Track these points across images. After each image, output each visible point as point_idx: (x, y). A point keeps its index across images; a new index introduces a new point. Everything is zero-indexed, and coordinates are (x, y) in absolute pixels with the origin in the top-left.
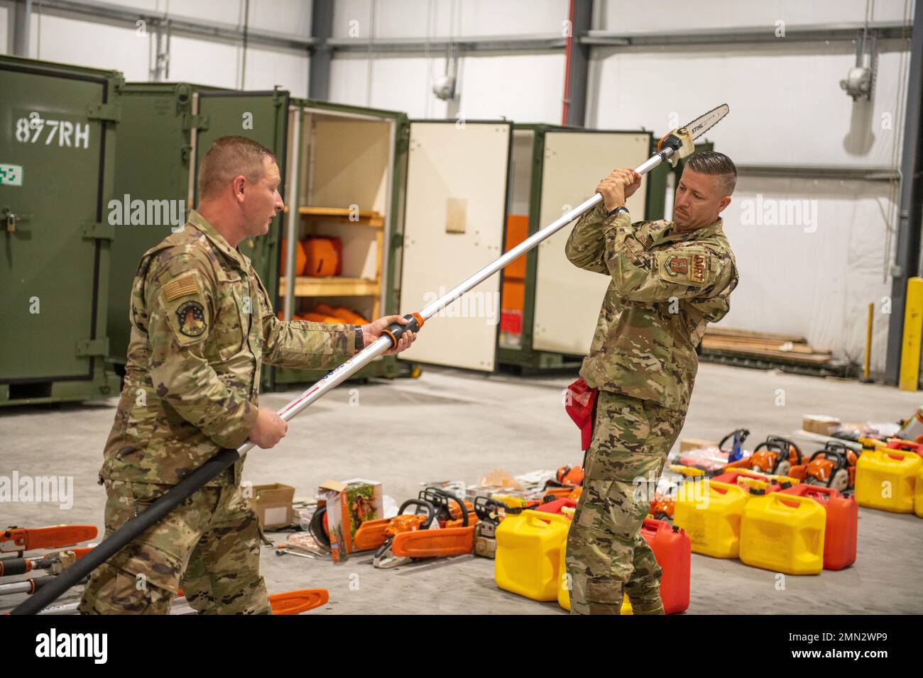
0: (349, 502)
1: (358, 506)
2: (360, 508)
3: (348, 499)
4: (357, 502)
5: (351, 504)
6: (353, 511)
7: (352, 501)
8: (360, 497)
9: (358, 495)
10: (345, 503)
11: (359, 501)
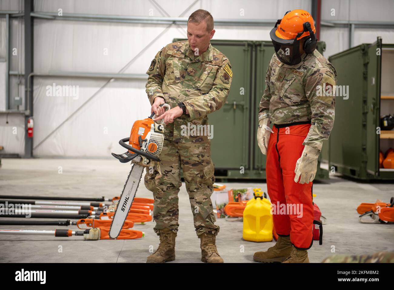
0: (234, 195)
1: (239, 197)
2: (239, 198)
3: (234, 193)
4: (238, 195)
5: (235, 196)
6: (236, 199)
7: (236, 194)
8: (239, 193)
9: (239, 192)
10: (232, 195)
11: (239, 195)
